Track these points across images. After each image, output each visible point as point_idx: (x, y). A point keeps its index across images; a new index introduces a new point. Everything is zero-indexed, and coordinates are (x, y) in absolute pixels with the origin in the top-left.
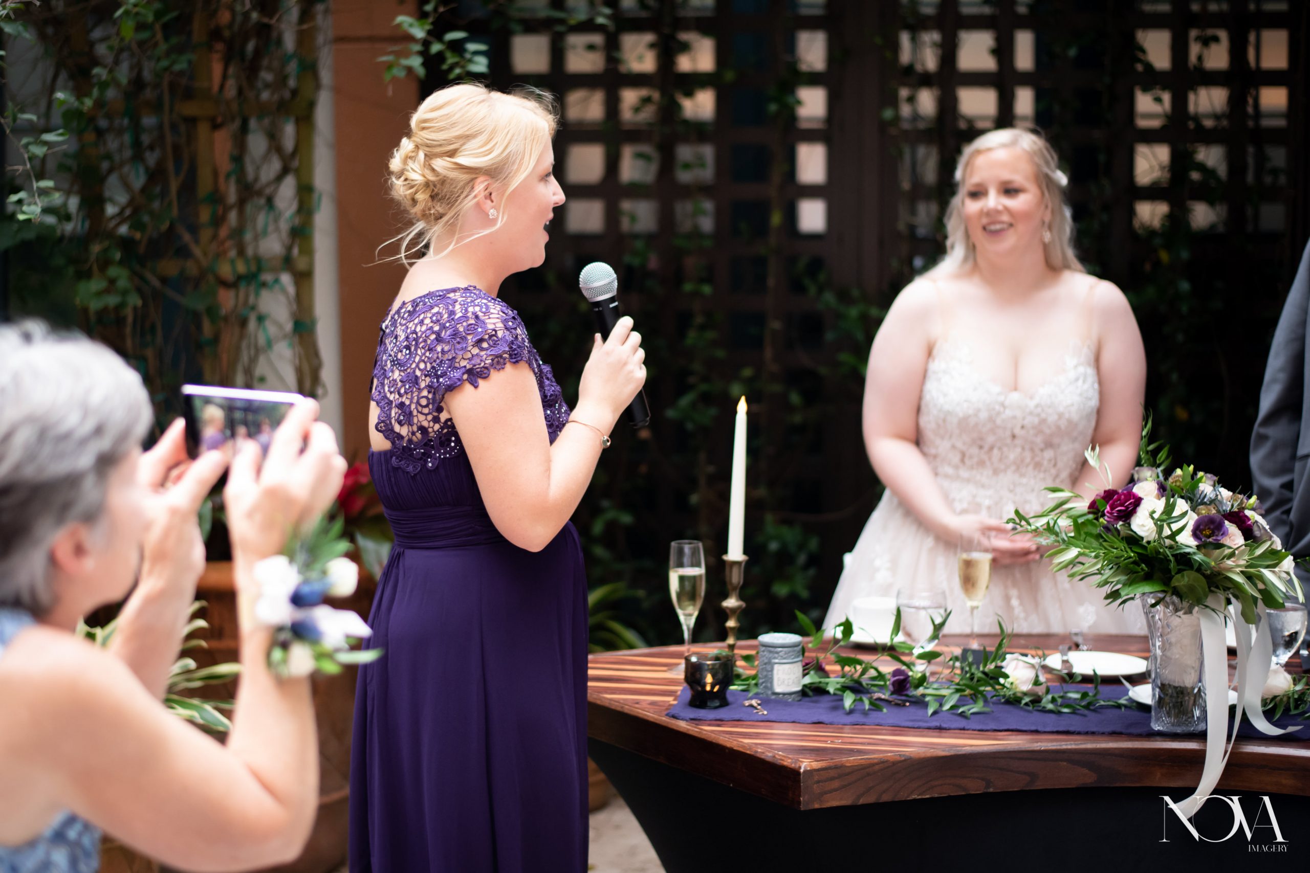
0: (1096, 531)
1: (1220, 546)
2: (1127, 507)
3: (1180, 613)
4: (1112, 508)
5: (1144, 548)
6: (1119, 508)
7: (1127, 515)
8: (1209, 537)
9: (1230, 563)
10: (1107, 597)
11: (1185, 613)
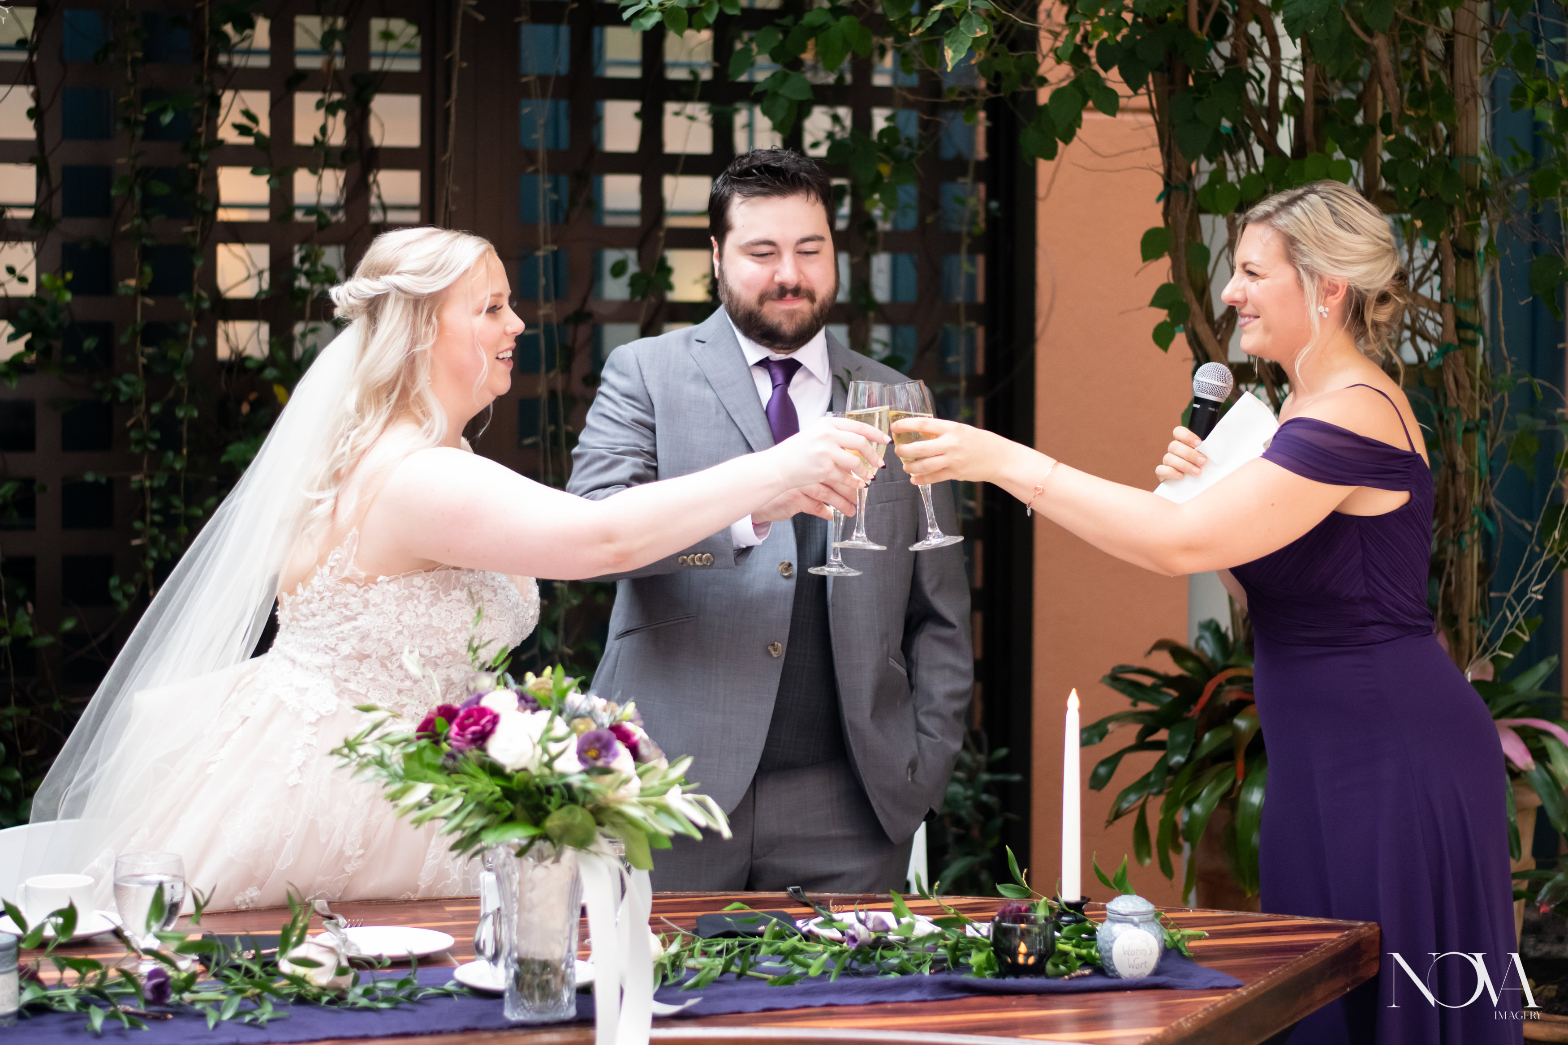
0: (440, 761)
1: (606, 771)
2: (484, 727)
3: (548, 863)
4: (462, 728)
5: (508, 778)
6: (473, 728)
7: (482, 738)
8: (596, 759)
9: (623, 792)
10: (453, 848)
11: (554, 862)
